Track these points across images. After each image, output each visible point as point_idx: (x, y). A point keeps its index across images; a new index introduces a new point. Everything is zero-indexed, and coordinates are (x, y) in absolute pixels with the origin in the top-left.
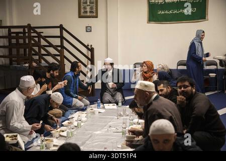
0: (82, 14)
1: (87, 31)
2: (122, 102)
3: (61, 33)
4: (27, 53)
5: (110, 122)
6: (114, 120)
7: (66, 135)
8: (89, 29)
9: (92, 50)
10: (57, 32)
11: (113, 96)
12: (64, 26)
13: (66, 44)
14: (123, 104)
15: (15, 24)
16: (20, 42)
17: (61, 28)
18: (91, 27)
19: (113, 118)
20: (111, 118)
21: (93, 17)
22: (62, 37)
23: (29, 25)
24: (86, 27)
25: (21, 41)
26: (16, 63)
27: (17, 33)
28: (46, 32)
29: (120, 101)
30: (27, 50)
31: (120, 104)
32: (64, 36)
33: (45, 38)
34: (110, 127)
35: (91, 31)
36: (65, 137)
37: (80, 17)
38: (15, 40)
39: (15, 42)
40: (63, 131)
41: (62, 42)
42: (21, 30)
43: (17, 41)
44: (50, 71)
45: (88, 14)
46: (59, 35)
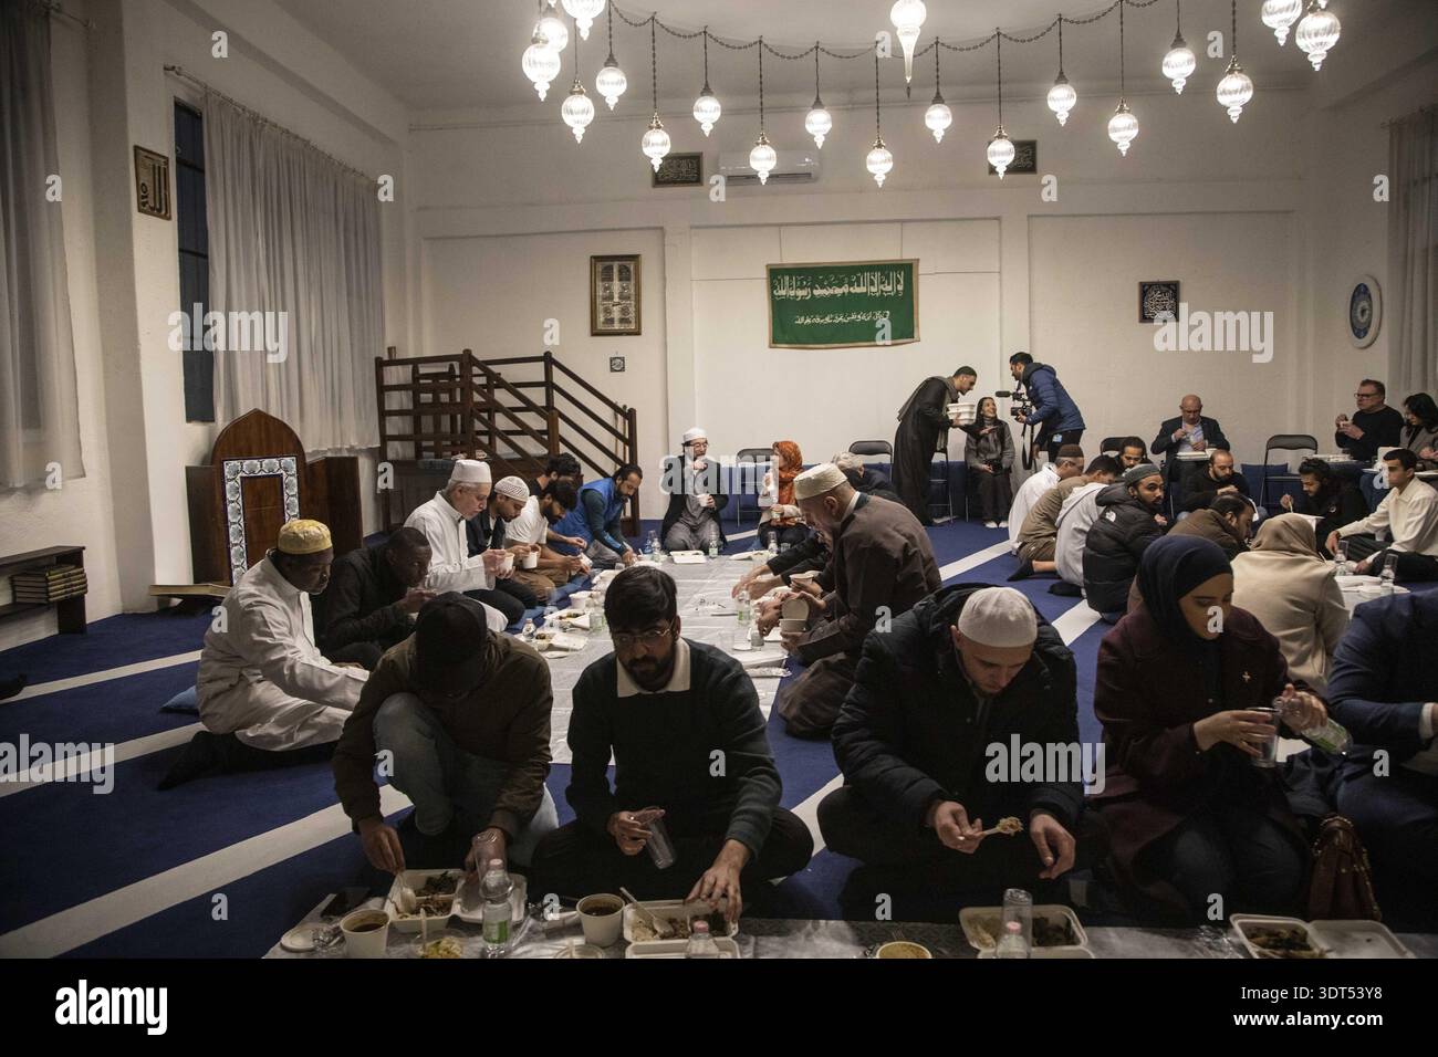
0: (600, 327)
1: (612, 370)
2: (719, 547)
3: (548, 373)
4: (459, 423)
5: (695, 593)
6: (705, 588)
7: (587, 625)
8: (617, 365)
9: (630, 415)
10: (536, 372)
11: (694, 530)
12: (553, 356)
13: (560, 403)
14: (720, 553)
15: (428, 353)
16: (442, 400)
17: (548, 360)
18: (623, 359)
19: (704, 584)
20: (696, 584)
21: (629, 333)
22: (549, 385)
23: (468, 352)
24: (612, 360)
25: (445, 398)
26: (433, 454)
27: (435, 376)
28: (510, 373)
29: (714, 543)
30: (459, 416)
31: (713, 551)
32: (554, 381)
33: (513, 388)
34: (703, 602)
35: (623, 370)
36: (587, 630)
37: (595, 333)
38: (430, 395)
39: (430, 401)
40: (577, 616)
41: (549, 398)
42: (443, 368)
43: (436, 397)
44: (551, 472)
45: (617, 326)
46: (543, 379)
